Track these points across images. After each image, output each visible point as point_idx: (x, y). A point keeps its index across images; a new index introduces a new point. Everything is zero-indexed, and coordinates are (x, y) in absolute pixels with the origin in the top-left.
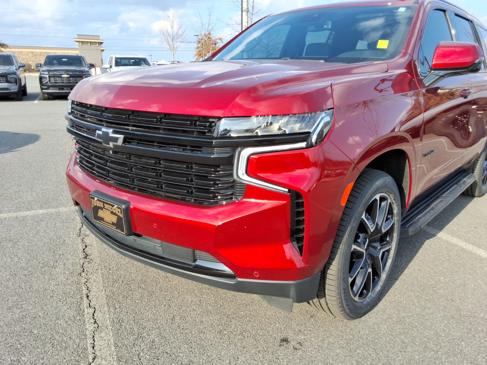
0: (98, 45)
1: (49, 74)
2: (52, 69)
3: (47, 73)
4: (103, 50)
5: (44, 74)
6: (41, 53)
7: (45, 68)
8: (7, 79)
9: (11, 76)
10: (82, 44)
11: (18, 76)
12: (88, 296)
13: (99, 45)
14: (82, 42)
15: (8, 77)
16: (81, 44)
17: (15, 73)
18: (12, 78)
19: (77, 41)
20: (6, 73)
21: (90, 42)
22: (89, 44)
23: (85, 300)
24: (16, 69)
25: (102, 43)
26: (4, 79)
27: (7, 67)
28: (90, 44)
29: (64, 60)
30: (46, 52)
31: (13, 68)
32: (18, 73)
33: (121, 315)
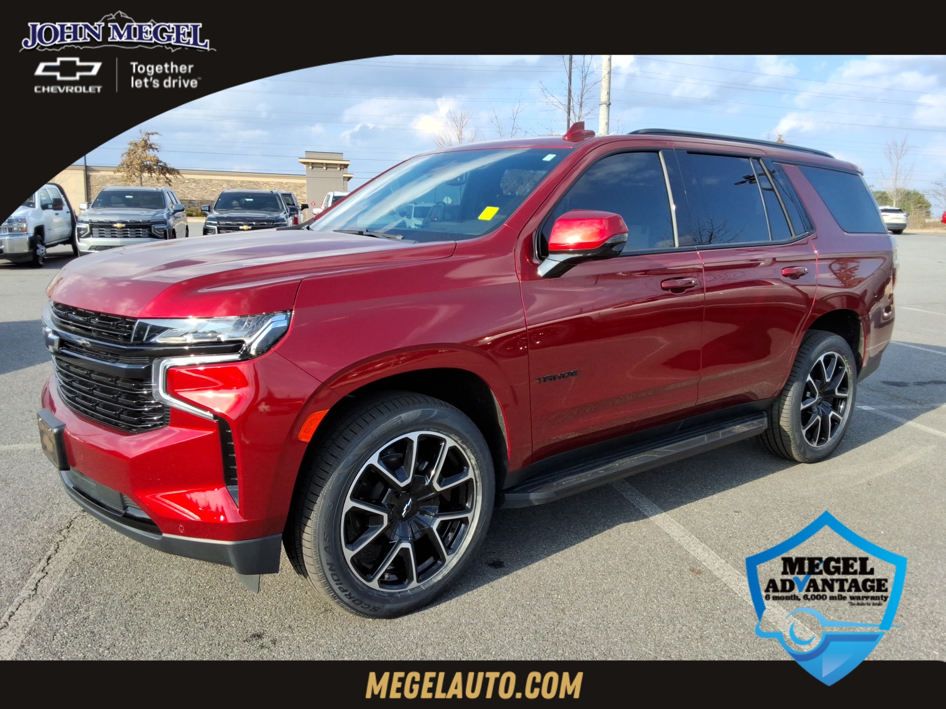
0: (339, 169)
1: (219, 224)
2: (225, 215)
3: (216, 222)
4: (349, 178)
5: (211, 224)
6: (243, 182)
7: (215, 214)
8: (150, 230)
9: (157, 227)
10: (313, 168)
11: (169, 226)
12: (49, 559)
13: (341, 169)
14: (313, 163)
15: (152, 229)
16: (311, 167)
17: (164, 222)
18: (158, 229)
19: (304, 163)
20: (149, 222)
21: (327, 164)
22: (325, 168)
23: (43, 562)
24: (169, 216)
25: (346, 166)
26: (147, 231)
27: (153, 212)
28: (327, 168)
29: (247, 200)
30: (250, 182)
31: (163, 214)
32: (171, 221)
33: (73, 585)
